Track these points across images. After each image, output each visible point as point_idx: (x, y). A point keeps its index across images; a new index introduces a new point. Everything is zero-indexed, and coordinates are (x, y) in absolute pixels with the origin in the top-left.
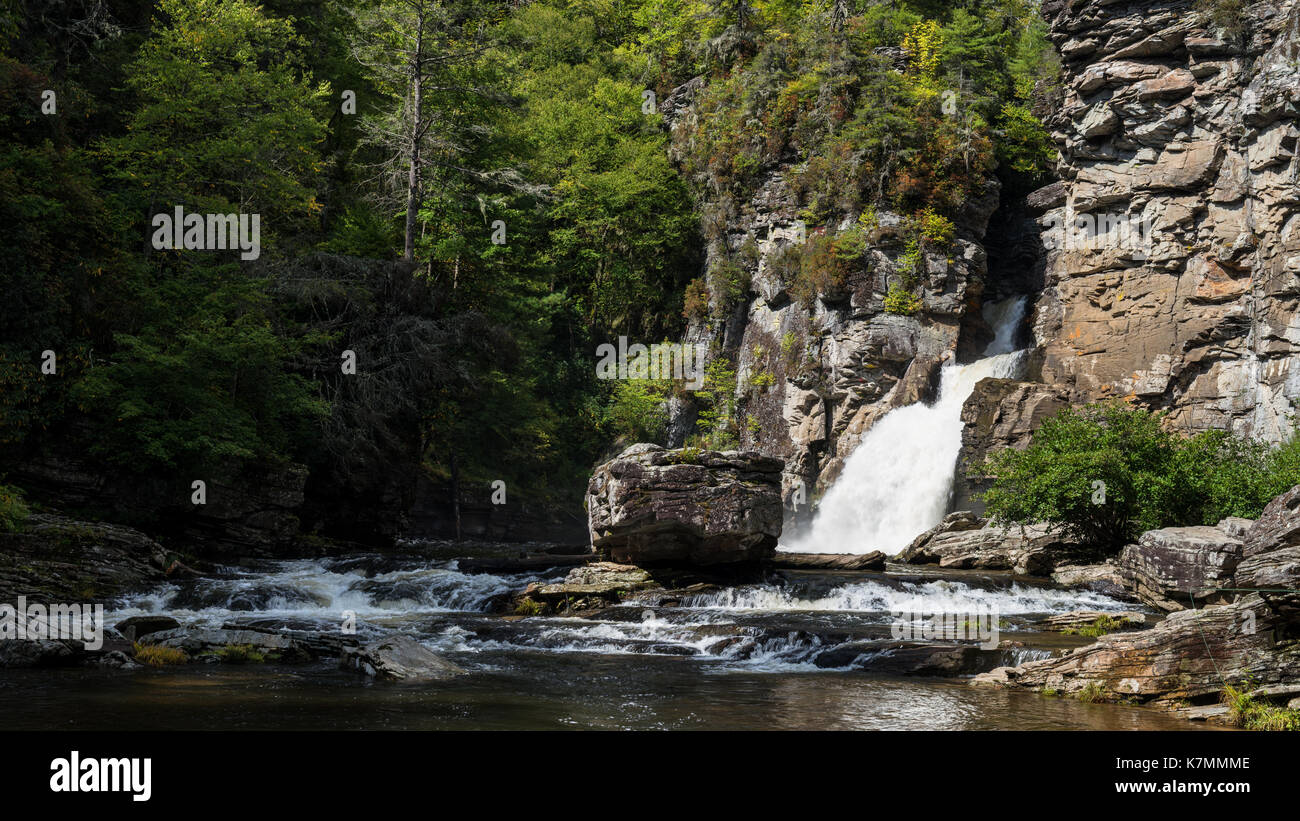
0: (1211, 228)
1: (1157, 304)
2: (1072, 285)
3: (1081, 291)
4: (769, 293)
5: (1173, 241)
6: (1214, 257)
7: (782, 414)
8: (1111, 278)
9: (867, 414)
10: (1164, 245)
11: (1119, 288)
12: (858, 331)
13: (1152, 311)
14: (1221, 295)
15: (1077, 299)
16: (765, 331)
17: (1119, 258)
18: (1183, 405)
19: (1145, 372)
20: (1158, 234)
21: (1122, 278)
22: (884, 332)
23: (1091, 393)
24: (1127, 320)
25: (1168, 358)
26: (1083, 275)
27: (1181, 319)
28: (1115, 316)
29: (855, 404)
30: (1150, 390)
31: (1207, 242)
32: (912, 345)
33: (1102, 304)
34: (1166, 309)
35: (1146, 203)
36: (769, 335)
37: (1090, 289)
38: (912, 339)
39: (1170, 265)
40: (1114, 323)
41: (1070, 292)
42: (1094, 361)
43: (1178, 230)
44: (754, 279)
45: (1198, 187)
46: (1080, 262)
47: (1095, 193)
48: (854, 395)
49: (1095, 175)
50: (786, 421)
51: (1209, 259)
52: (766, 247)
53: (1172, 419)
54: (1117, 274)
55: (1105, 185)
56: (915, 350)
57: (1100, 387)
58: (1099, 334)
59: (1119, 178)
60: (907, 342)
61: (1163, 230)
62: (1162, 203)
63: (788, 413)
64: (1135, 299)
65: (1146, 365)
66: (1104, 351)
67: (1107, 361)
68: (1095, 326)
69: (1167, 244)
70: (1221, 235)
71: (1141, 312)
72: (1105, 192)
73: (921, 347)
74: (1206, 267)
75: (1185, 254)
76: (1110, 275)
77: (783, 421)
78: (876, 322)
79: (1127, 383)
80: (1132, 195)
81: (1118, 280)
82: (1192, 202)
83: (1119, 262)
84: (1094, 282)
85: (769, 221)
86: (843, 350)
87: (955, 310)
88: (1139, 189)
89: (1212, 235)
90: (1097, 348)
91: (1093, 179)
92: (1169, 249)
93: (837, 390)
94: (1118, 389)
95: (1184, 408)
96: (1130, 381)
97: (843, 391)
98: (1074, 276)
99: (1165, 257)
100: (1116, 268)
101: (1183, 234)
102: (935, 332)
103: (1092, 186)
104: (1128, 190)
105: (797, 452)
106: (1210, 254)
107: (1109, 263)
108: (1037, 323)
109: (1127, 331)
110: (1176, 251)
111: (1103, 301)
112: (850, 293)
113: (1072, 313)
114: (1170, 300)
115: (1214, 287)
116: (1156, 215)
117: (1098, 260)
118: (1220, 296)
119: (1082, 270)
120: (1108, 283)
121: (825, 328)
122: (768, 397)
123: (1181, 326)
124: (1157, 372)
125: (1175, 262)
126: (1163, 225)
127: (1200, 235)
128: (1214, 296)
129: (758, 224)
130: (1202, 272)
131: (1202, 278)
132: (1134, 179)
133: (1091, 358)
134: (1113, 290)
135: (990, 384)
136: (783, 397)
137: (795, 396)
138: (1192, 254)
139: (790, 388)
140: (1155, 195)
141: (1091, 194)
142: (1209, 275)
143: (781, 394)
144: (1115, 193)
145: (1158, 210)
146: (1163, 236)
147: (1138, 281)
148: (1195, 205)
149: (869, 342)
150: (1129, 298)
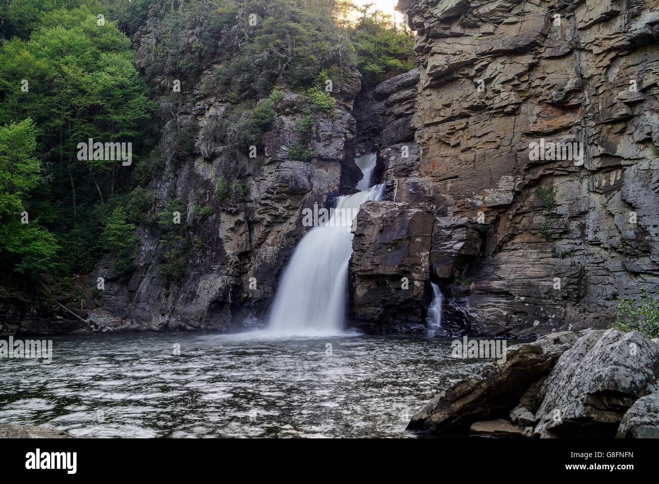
0: (543, 78)
1: (498, 140)
2: (427, 133)
3: (434, 135)
4: (206, 153)
5: (511, 91)
6: (546, 100)
7: (218, 234)
8: (459, 124)
9: (278, 232)
10: (503, 95)
11: (466, 130)
12: (271, 173)
13: (493, 146)
14: (553, 128)
15: (431, 142)
16: (205, 178)
17: (465, 108)
18: (525, 213)
19: (492, 190)
20: (498, 87)
21: (467, 123)
22: (289, 173)
23: (449, 208)
24: (474, 154)
25: (511, 178)
26: (436, 124)
27: (519, 149)
28: (463, 151)
29: (270, 225)
30: (499, 202)
31: (539, 90)
32: (310, 182)
33: (452, 143)
34: (506, 143)
35: (488, 64)
36: (208, 181)
37: (442, 134)
38: (309, 178)
39: (509, 109)
40: (463, 156)
41: (426, 137)
42: (449, 185)
43: (516, 82)
44: (196, 145)
45: (531, 47)
46: (433, 115)
47: (447, 61)
48: (268, 219)
49: (446, 48)
50: (221, 239)
51: (540, 103)
52: (203, 122)
53: (516, 223)
54: (464, 121)
55: (455, 55)
56: (312, 185)
57: (456, 203)
58: (452, 165)
59: (465, 48)
60: (306, 181)
61: (503, 83)
62: (502, 63)
63: (222, 233)
64: (479, 137)
65: (493, 184)
66: (457, 177)
67: (459, 184)
68: (447, 160)
69: (507, 93)
70: (552, 82)
71: (485, 146)
72: (454, 60)
73: (316, 183)
74: (538, 109)
75: (520, 101)
76: (458, 121)
77: (219, 240)
78: (284, 166)
79: (478, 199)
80: (476, 60)
81: (465, 124)
82: (527, 59)
83: (466, 111)
84: (445, 128)
85: (206, 105)
86: (260, 187)
87: (338, 157)
88: (484, 54)
89: (543, 83)
90: (451, 174)
91: (445, 51)
92: (508, 97)
93: (257, 216)
94: (472, 203)
95: (526, 215)
96: (481, 197)
97: (262, 216)
98: (428, 125)
99: (504, 103)
100: (462, 116)
101: (519, 85)
102: (325, 172)
103: (445, 56)
104: (474, 56)
105: (230, 261)
106: (541, 98)
107: (457, 113)
108: (389, 167)
109: (474, 161)
110: (514, 98)
111: (453, 141)
112: (264, 146)
113: (427, 153)
114: (509, 135)
115: (545, 123)
116: (496, 73)
117: (448, 112)
118: (551, 129)
119: (436, 120)
120: (457, 128)
121: (247, 173)
122: (208, 223)
123: (519, 154)
124: (504, 189)
125: (513, 106)
126: (503, 79)
127: (534, 84)
128: (546, 129)
129: (198, 107)
130: (535, 112)
131: (535, 117)
132: (478, 48)
133: (446, 183)
134: (461, 132)
135: (371, 205)
136: (219, 223)
137: (227, 222)
138: (525, 101)
139: (223, 217)
140: (494, 58)
141: (444, 62)
142: (541, 115)
143: (217, 221)
144: (463, 60)
145: (498, 69)
146: (503, 87)
147: (482, 124)
148: (531, 61)
149: (279, 181)
150: (475, 136)
